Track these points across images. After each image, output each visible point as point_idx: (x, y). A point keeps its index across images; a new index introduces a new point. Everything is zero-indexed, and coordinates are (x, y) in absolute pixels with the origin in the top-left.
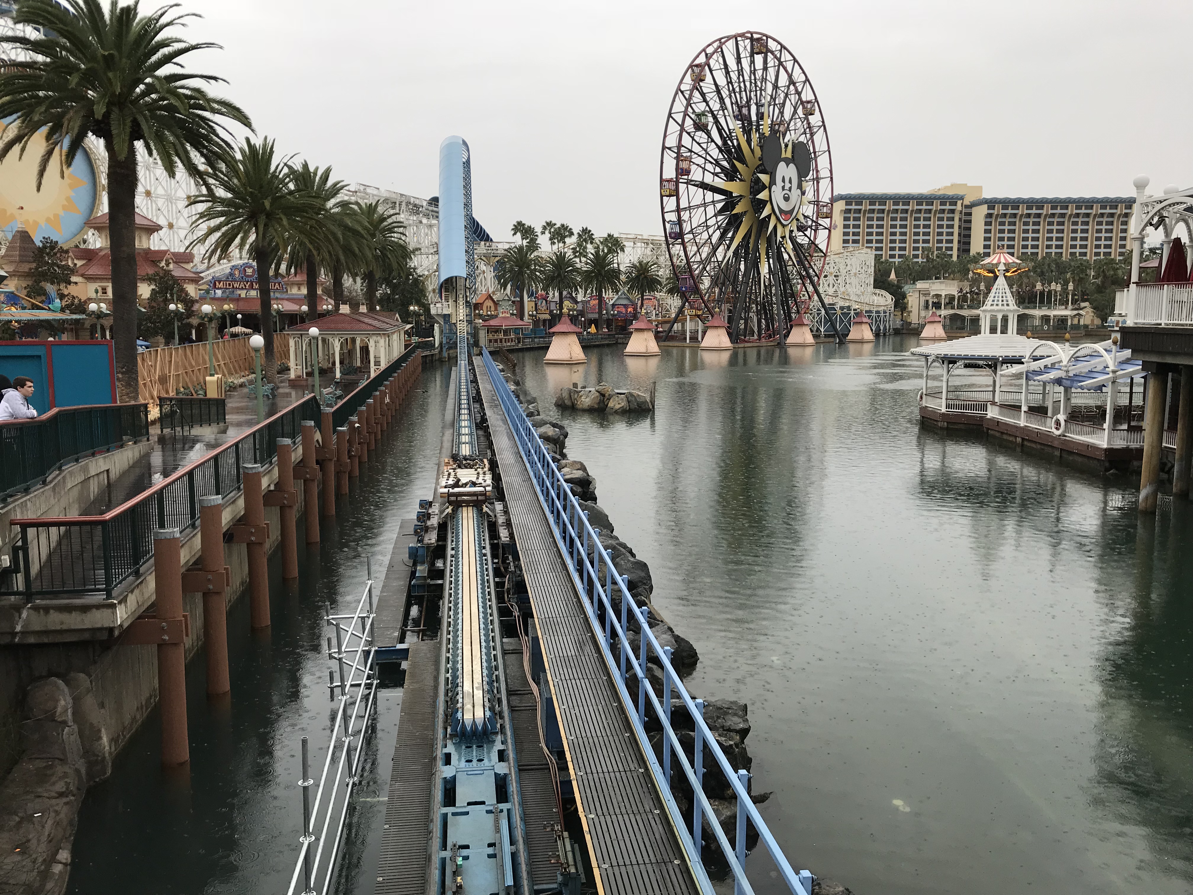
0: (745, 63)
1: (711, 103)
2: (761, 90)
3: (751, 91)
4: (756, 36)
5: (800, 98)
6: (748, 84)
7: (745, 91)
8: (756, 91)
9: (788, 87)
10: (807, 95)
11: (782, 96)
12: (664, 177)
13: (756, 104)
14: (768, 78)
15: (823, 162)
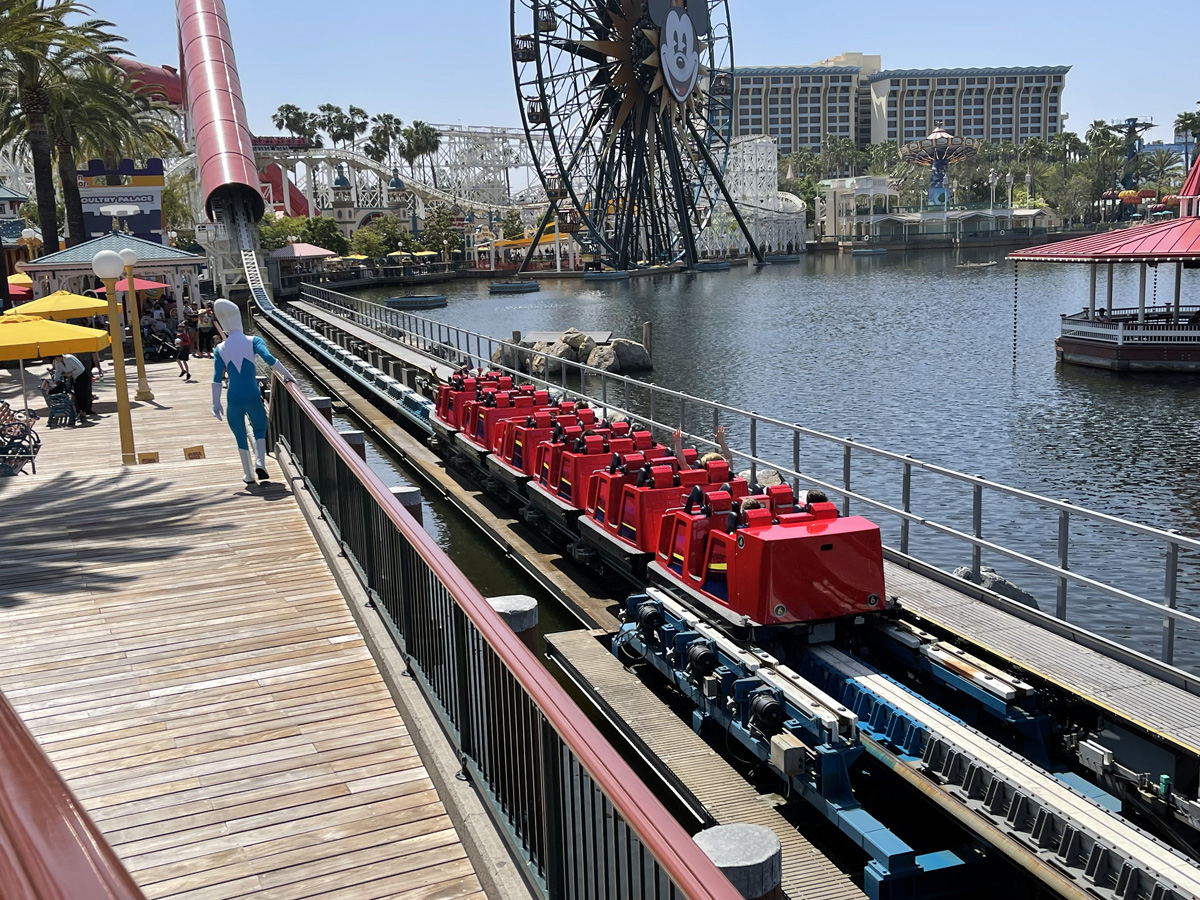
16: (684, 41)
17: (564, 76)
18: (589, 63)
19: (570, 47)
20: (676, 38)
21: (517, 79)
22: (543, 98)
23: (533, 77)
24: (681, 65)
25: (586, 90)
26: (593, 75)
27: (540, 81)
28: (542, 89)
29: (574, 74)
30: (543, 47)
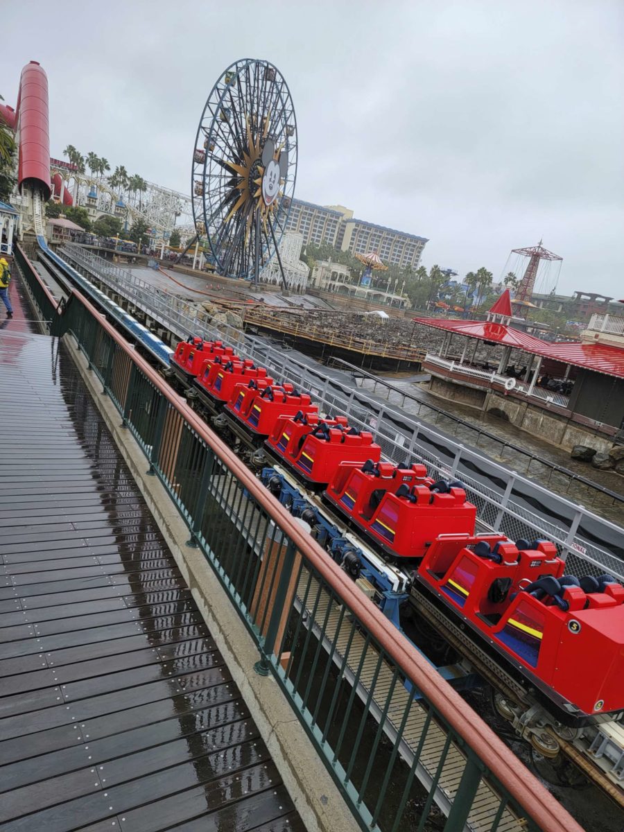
16: (275, 177)
17: (215, 176)
18: (228, 174)
19: (221, 163)
20: (271, 175)
21: (193, 170)
22: (204, 184)
23: (201, 172)
24: (271, 188)
25: (225, 186)
26: (229, 179)
27: (204, 175)
28: (204, 179)
29: (221, 176)
30: (209, 159)
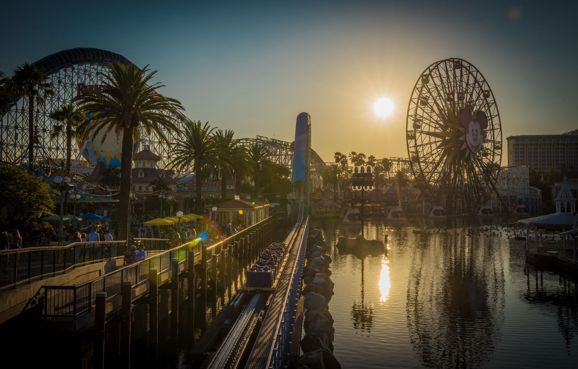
0: (451, 74)
1: (433, 93)
2: (460, 86)
3: (454, 87)
4: (455, 60)
5: (481, 89)
6: (452, 83)
7: (451, 87)
8: (457, 87)
9: (475, 84)
10: (485, 88)
11: (471, 88)
12: (408, 130)
13: (457, 93)
14: (463, 80)
15: (496, 120)
16: (477, 131)
18: (438, 139)
21: (408, 145)
22: (417, 152)
23: (414, 145)
28: (416, 149)
29: (430, 143)
